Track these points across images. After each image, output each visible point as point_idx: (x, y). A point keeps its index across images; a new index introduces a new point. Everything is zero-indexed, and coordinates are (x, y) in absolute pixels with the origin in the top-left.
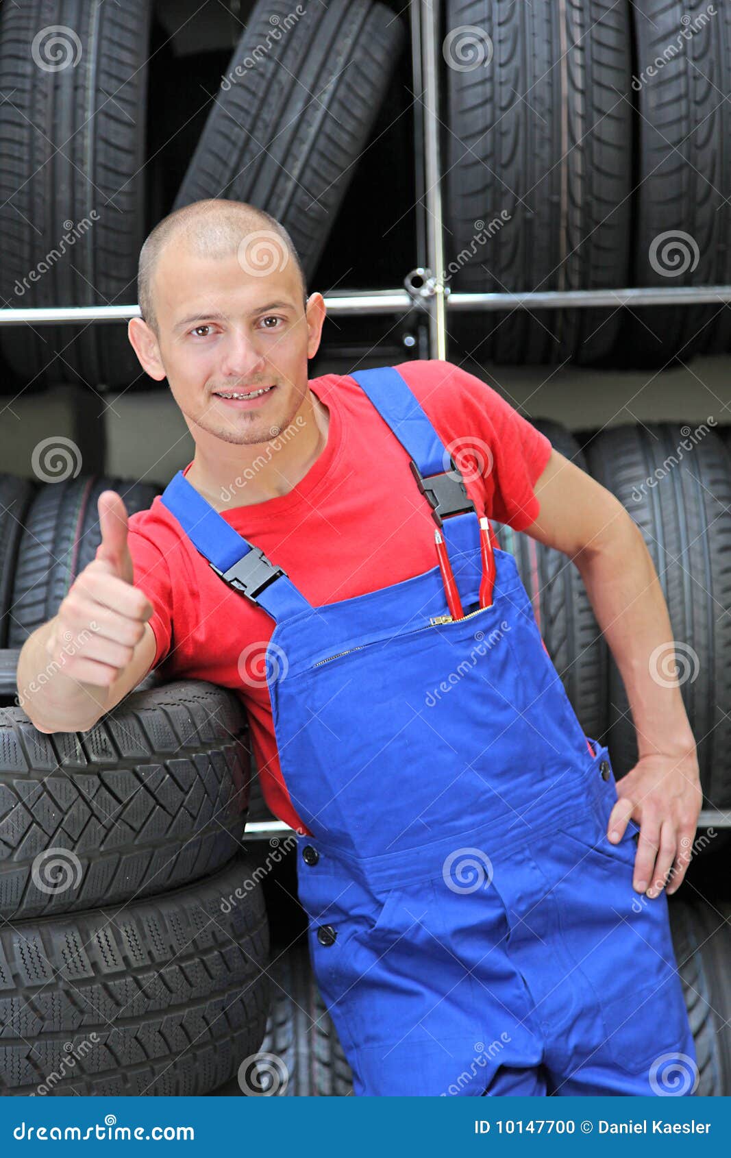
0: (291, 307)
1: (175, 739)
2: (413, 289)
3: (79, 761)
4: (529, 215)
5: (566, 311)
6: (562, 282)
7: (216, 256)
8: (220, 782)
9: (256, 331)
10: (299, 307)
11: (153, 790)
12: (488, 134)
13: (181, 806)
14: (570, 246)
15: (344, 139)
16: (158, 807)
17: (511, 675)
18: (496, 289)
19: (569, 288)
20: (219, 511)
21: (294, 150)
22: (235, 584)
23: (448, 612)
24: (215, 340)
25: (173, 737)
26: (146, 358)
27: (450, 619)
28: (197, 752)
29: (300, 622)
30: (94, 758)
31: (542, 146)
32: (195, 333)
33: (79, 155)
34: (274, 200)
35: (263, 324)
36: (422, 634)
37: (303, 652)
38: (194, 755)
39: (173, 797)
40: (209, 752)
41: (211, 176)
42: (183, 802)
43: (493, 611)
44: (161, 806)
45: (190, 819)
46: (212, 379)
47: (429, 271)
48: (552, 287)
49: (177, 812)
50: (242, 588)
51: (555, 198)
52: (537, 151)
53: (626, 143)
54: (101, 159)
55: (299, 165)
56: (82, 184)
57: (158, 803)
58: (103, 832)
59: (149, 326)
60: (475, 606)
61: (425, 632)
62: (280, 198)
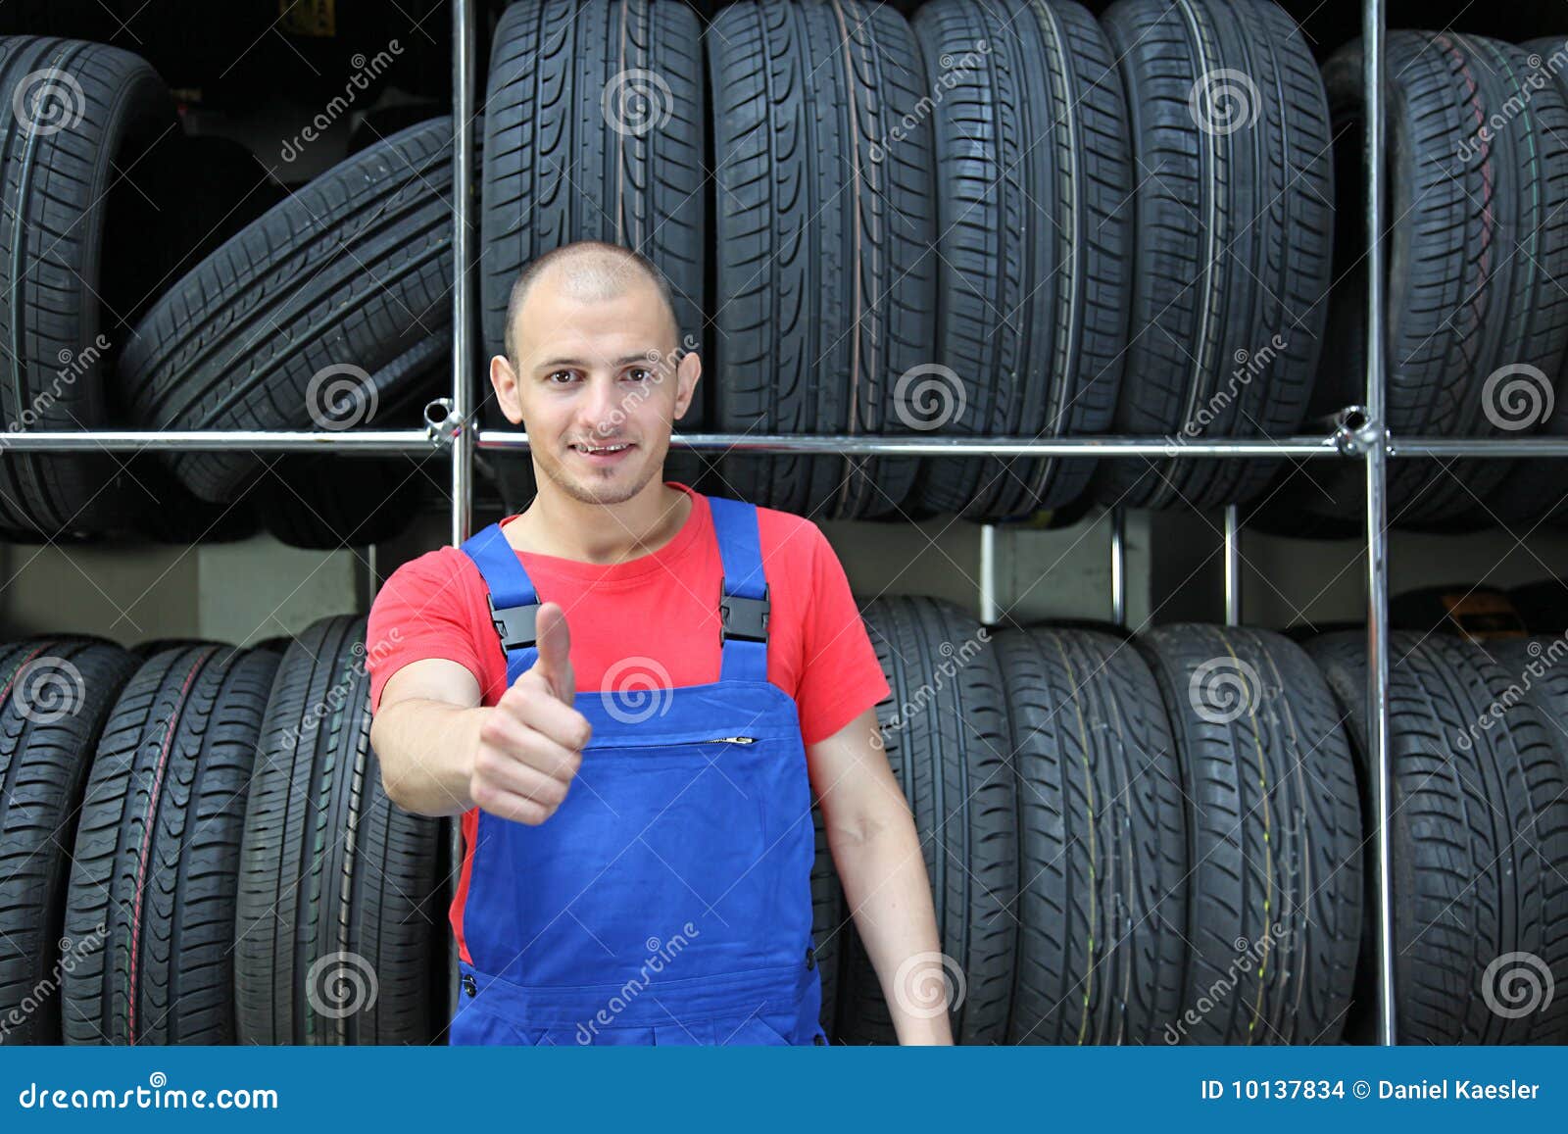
59: (512, 366)
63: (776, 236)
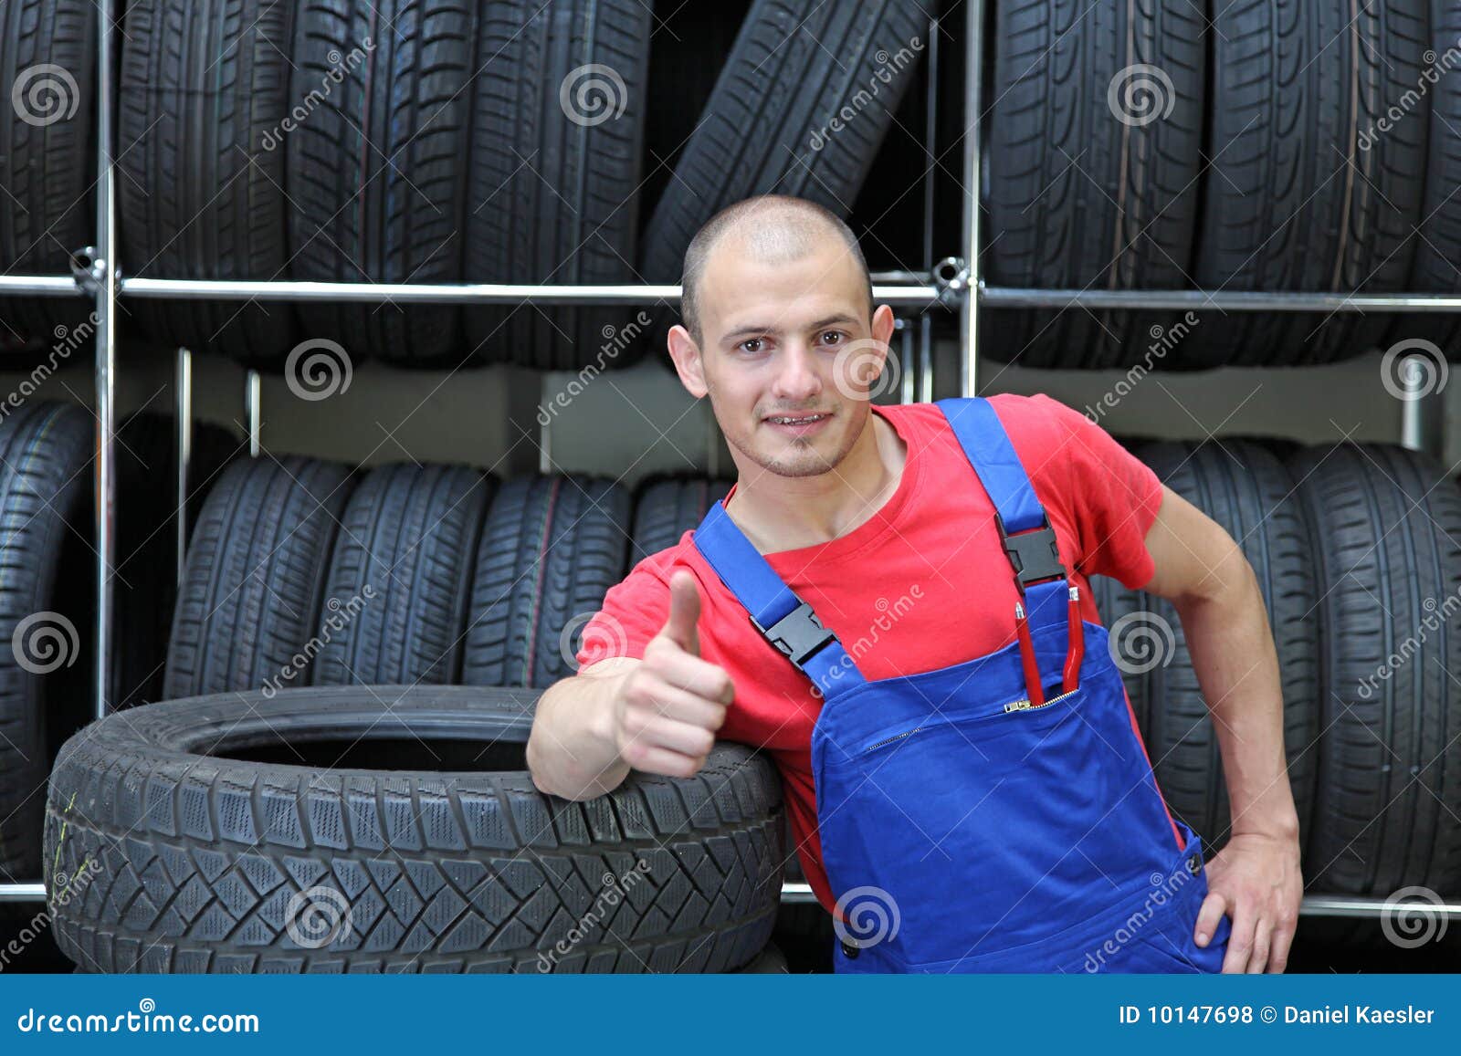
0: (856, 322)
1: (715, 815)
2: (942, 281)
3: (612, 837)
4: (1081, 202)
6: (1113, 279)
7: (774, 261)
8: (759, 863)
9: (814, 349)
10: (864, 323)
11: (691, 871)
12: (1040, 111)
13: (719, 891)
14: (1126, 239)
16: (695, 892)
17: (1094, 767)
18: (1037, 284)
19: (1121, 286)
20: (762, 554)
22: (779, 644)
23: (1025, 694)
24: (766, 355)
25: (713, 811)
26: (686, 371)
27: (1027, 705)
28: (737, 828)
29: (853, 699)
30: (629, 834)
31: (1101, 125)
32: (743, 347)
35: (822, 340)
36: (993, 721)
37: (855, 734)
38: (734, 832)
39: (711, 880)
40: (750, 829)
42: (721, 886)
43: (1077, 697)
44: (701, 892)
45: (727, 906)
46: (761, 401)
47: (961, 261)
48: (1101, 284)
49: (715, 897)
50: (787, 652)
51: (1113, 185)
52: (1094, 132)
53: (1196, 126)
57: (696, 887)
58: (636, 919)
59: (692, 336)
60: (1056, 689)
61: (995, 719)
63: (1275, 109)
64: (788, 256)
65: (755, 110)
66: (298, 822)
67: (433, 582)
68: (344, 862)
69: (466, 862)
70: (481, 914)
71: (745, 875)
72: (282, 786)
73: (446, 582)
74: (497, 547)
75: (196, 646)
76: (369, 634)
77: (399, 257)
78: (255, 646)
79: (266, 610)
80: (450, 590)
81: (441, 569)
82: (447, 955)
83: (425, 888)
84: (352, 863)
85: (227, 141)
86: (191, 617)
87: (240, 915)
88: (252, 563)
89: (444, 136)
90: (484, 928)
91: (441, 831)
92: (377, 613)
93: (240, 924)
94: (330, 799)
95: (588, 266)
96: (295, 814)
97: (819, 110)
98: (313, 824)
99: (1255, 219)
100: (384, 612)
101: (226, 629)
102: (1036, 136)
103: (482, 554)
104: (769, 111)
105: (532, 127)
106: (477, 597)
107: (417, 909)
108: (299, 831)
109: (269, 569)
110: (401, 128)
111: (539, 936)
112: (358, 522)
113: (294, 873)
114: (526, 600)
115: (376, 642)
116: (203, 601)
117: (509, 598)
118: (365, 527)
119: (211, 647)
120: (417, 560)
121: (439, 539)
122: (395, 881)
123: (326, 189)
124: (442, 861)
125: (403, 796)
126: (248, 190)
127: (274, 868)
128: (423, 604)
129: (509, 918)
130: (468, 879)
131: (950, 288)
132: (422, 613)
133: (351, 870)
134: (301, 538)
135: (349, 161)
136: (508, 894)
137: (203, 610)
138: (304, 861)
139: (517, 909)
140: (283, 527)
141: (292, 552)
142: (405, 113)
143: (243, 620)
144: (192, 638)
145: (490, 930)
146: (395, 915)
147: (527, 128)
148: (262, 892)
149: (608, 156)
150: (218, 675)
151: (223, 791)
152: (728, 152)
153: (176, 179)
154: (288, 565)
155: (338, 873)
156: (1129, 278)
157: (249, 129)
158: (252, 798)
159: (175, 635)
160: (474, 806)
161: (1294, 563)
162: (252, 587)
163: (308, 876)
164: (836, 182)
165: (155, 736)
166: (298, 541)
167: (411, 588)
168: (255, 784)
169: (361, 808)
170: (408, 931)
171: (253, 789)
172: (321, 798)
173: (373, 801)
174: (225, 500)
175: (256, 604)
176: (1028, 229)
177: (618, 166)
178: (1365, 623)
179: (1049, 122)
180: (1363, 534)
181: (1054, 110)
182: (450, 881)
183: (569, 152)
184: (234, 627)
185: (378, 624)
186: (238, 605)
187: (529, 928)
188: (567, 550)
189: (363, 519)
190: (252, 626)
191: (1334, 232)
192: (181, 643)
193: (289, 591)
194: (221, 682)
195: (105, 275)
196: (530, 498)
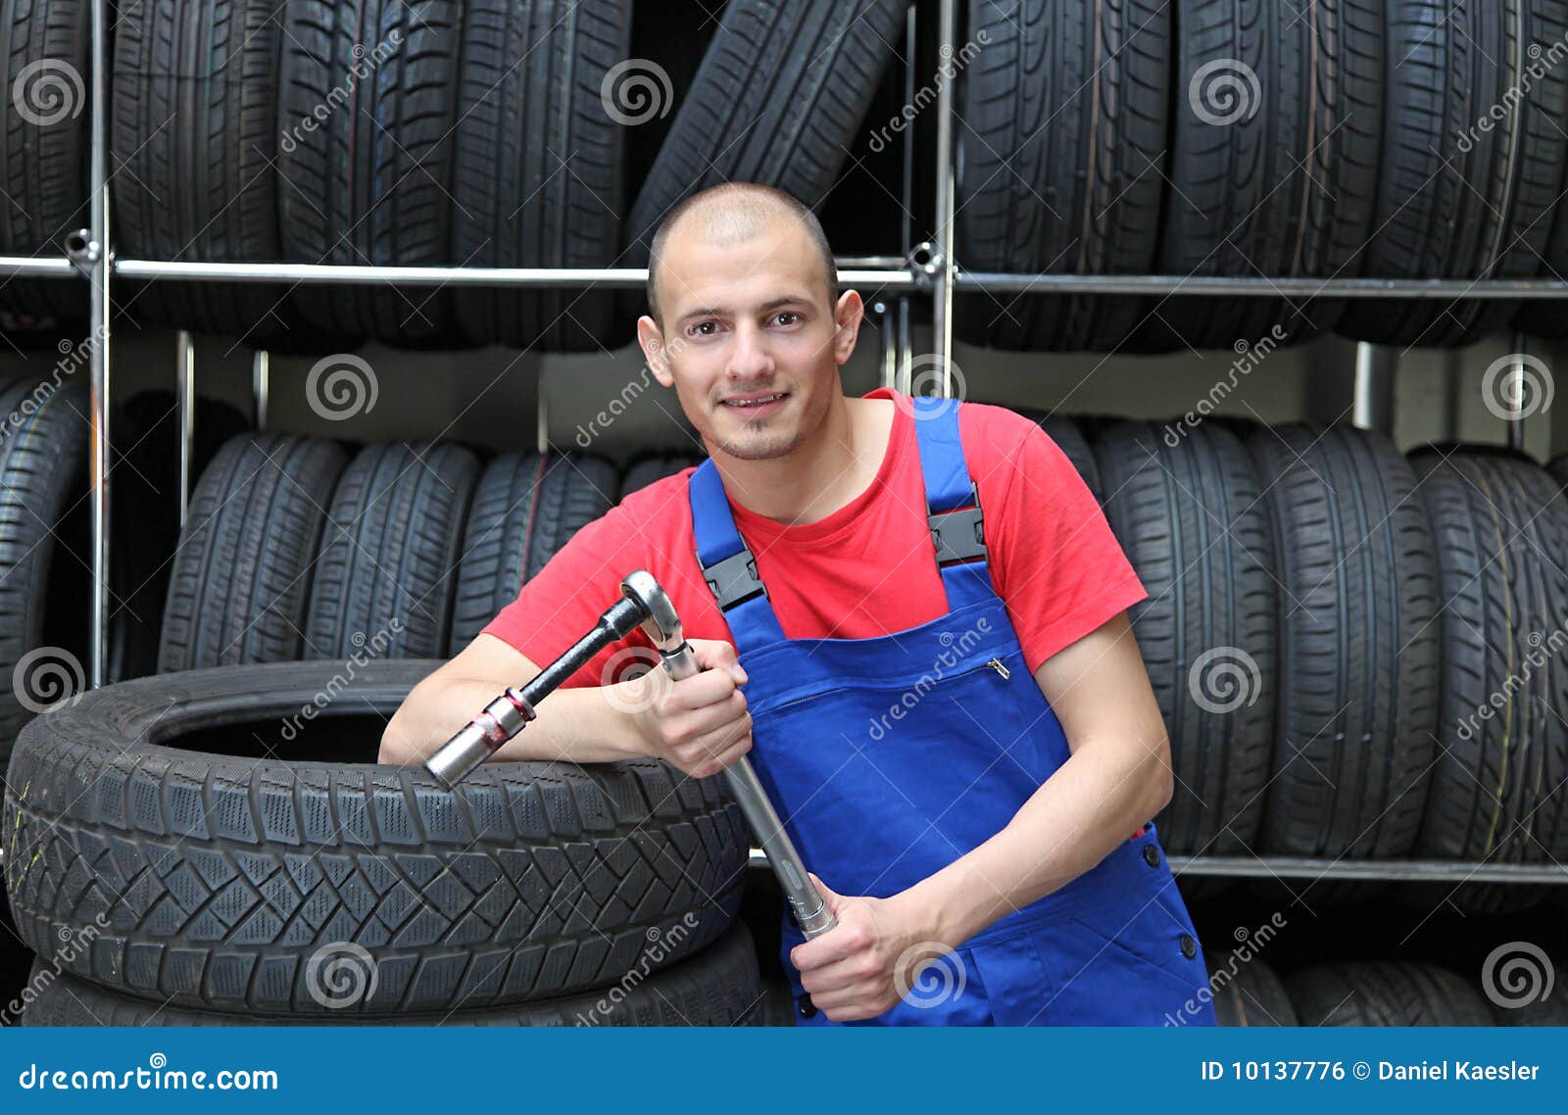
0: (813, 305)
1: (677, 800)
2: (918, 266)
3: (571, 828)
4: (1051, 189)
5: (1083, 297)
6: (1081, 265)
7: (723, 243)
8: (723, 848)
9: (767, 329)
10: (825, 307)
11: (652, 860)
12: (1012, 100)
13: (681, 877)
14: (1094, 226)
15: (849, 97)
16: (656, 880)
18: (1008, 269)
19: (1089, 271)
21: (794, 106)
24: (721, 338)
25: (675, 797)
28: (699, 814)
31: (1069, 115)
32: (699, 331)
33: (554, 102)
34: (769, 159)
35: (776, 320)
38: (697, 818)
40: (713, 814)
41: (701, 132)
42: (683, 873)
44: (662, 879)
46: (717, 384)
47: (937, 245)
48: (1070, 269)
49: (677, 884)
51: (1081, 173)
52: (1064, 120)
54: (578, 107)
55: (798, 123)
56: (557, 134)
57: (656, 875)
58: (596, 908)
62: (775, 159)
64: (738, 237)
65: (735, 97)
66: (249, 816)
67: (421, 558)
68: (296, 857)
69: (422, 856)
70: (437, 909)
71: (708, 860)
72: (234, 780)
73: (433, 557)
74: (485, 523)
75: (188, 619)
76: (358, 608)
77: (387, 240)
78: (247, 619)
79: (257, 584)
80: (437, 565)
81: (429, 545)
82: (401, 951)
83: (379, 883)
84: (305, 859)
85: (217, 125)
86: (185, 590)
87: (191, 910)
88: (245, 537)
89: (431, 121)
90: (439, 923)
91: (396, 825)
92: (366, 588)
93: (192, 918)
94: (281, 793)
95: (572, 249)
96: (246, 808)
97: (797, 98)
98: (265, 819)
99: (1217, 207)
100: (373, 587)
101: (218, 603)
102: (1007, 125)
103: (470, 530)
104: (748, 99)
105: (516, 114)
106: (465, 572)
107: (372, 903)
108: (251, 826)
109: (261, 544)
110: (387, 114)
111: (495, 929)
112: (349, 498)
113: (246, 868)
114: (512, 575)
115: (364, 615)
116: (196, 576)
117: (496, 574)
118: (355, 504)
119: (203, 620)
120: (405, 537)
121: (428, 516)
122: (348, 877)
123: (315, 173)
124: (397, 856)
125: (356, 789)
126: (238, 174)
127: (225, 863)
128: (411, 579)
129: (465, 913)
130: (423, 873)
131: (925, 273)
132: (410, 588)
133: (304, 865)
134: (293, 514)
135: (336, 145)
136: (465, 888)
137: (196, 584)
138: (256, 856)
139: (474, 902)
140: (275, 504)
141: (283, 527)
142: (391, 98)
143: (234, 594)
144: (185, 612)
145: (445, 924)
146: (349, 911)
147: (511, 115)
148: (214, 887)
149: (590, 142)
150: (211, 648)
151: (174, 784)
152: (708, 138)
153: (167, 162)
154: (280, 541)
155: (290, 868)
156: (1097, 263)
157: (239, 115)
158: (203, 792)
159: (169, 609)
160: (430, 800)
161: (1254, 540)
162: (244, 561)
163: (259, 873)
164: (814, 169)
165: (116, 720)
166: (289, 518)
167: (400, 563)
168: (206, 778)
169: (312, 802)
170: (362, 925)
171: (204, 783)
172: (273, 792)
173: (326, 795)
174: (220, 476)
175: (248, 578)
176: (999, 215)
177: (600, 151)
178: (1321, 597)
179: (1020, 109)
180: (1319, 511)
181: (1025, 99)
182: (404, 875)
183: (552, 138)
184: (227, 601)
185: (367, 598)
186: (230, 580)
187: (486, 922)
188: (552, 527)
189: (353, 495)
190: (244, 600)
191: (1294, 219)
192: (175, 616)
193: (281, 566)
194: (213, 655)
195: (100, 256)
196: (516, 476)
